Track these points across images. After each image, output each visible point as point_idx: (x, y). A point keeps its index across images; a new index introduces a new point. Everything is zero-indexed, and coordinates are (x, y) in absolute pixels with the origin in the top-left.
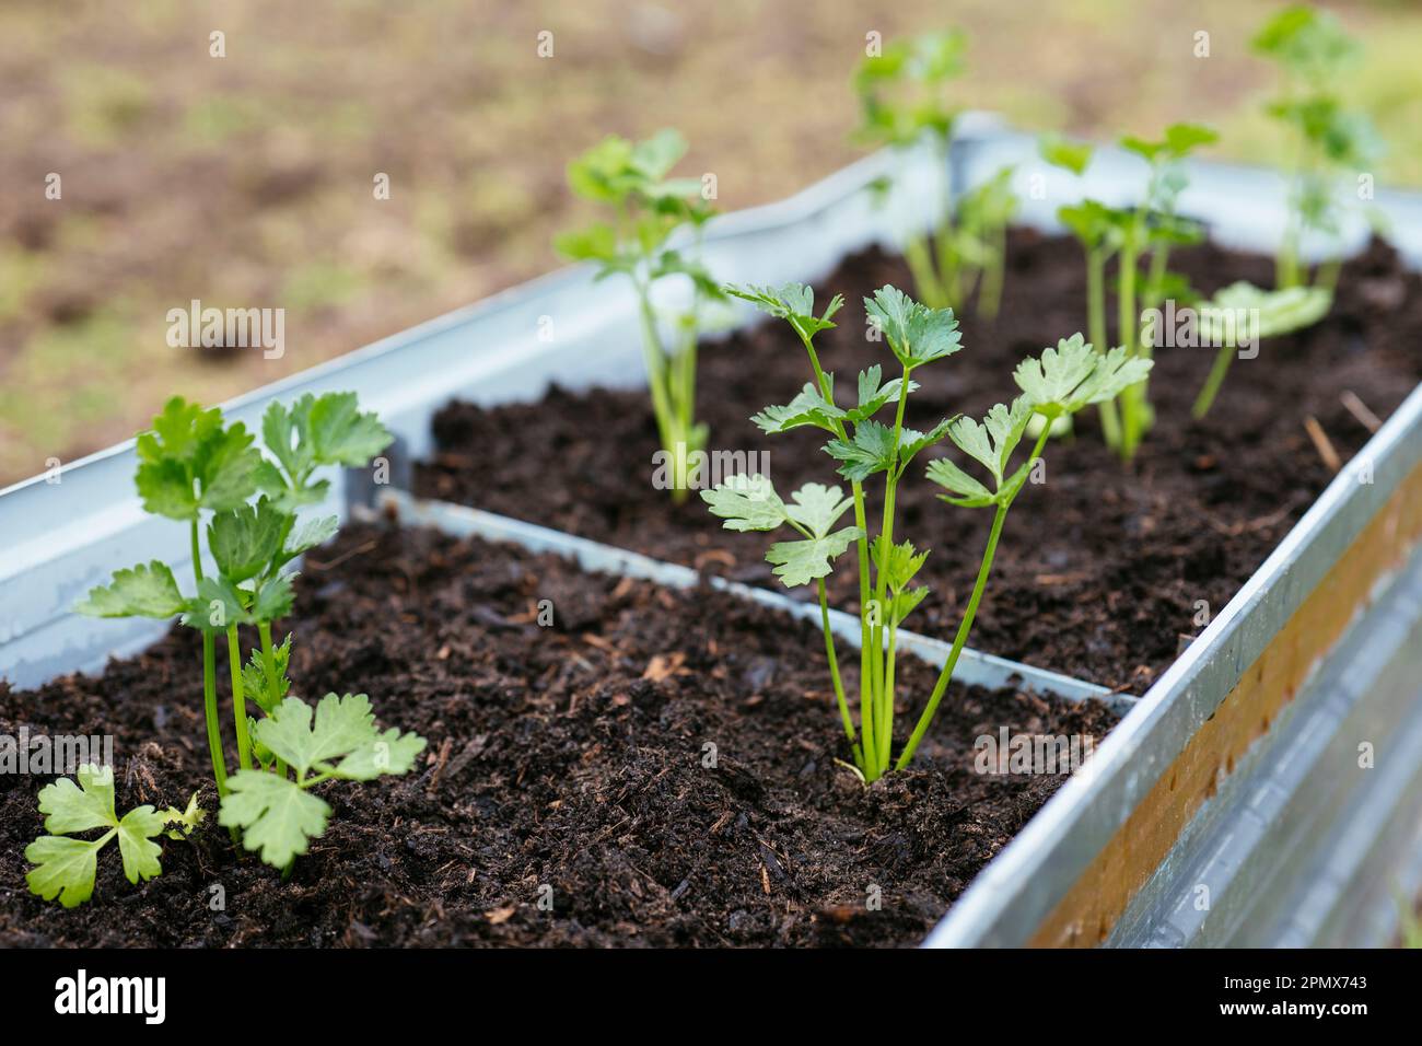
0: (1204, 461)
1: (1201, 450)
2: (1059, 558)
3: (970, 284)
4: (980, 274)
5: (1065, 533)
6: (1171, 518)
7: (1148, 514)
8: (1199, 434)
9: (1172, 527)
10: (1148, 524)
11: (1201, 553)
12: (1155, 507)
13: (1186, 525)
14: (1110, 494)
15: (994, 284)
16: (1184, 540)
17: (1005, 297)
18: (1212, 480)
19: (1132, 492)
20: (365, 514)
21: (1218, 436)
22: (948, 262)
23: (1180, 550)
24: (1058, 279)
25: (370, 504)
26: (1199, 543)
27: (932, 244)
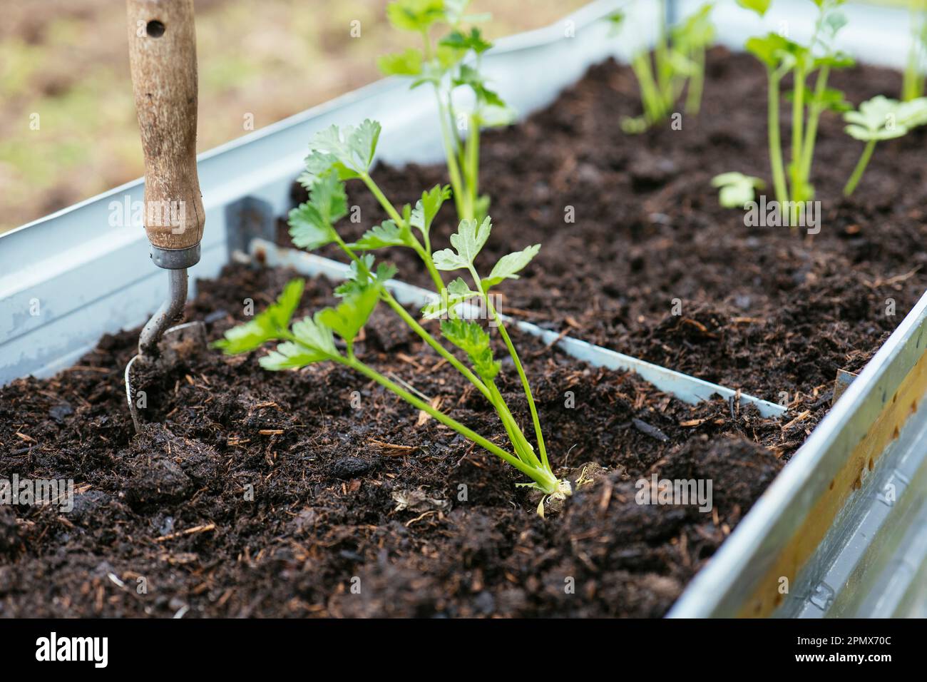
0: (851, 229)
1: (850, 221)
2: (744, 301)
3: (680, 88)
4: (688, 81)
5: (749, 281)
6: (828, 274)
7: (812, 271)
8: (847, 208)
9: (829, 280)
10: (811, 277)
11: (850, 302)
12: (817, 264)
13: (840, 280)
14: (783, 253)
15: (697, 88)
16: (839, 292)
17: (705, 98)
18: (857, 243)
19: (799, 252)
20: (242, 258)
21: (862, 210)
22: (665, 73)
23: (837, 300)
24: (743, 85)
25: (246, 251)
26: (849, 294)
27: (652, 58)
